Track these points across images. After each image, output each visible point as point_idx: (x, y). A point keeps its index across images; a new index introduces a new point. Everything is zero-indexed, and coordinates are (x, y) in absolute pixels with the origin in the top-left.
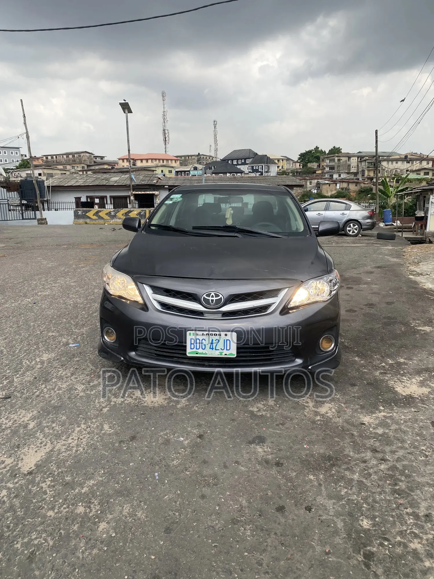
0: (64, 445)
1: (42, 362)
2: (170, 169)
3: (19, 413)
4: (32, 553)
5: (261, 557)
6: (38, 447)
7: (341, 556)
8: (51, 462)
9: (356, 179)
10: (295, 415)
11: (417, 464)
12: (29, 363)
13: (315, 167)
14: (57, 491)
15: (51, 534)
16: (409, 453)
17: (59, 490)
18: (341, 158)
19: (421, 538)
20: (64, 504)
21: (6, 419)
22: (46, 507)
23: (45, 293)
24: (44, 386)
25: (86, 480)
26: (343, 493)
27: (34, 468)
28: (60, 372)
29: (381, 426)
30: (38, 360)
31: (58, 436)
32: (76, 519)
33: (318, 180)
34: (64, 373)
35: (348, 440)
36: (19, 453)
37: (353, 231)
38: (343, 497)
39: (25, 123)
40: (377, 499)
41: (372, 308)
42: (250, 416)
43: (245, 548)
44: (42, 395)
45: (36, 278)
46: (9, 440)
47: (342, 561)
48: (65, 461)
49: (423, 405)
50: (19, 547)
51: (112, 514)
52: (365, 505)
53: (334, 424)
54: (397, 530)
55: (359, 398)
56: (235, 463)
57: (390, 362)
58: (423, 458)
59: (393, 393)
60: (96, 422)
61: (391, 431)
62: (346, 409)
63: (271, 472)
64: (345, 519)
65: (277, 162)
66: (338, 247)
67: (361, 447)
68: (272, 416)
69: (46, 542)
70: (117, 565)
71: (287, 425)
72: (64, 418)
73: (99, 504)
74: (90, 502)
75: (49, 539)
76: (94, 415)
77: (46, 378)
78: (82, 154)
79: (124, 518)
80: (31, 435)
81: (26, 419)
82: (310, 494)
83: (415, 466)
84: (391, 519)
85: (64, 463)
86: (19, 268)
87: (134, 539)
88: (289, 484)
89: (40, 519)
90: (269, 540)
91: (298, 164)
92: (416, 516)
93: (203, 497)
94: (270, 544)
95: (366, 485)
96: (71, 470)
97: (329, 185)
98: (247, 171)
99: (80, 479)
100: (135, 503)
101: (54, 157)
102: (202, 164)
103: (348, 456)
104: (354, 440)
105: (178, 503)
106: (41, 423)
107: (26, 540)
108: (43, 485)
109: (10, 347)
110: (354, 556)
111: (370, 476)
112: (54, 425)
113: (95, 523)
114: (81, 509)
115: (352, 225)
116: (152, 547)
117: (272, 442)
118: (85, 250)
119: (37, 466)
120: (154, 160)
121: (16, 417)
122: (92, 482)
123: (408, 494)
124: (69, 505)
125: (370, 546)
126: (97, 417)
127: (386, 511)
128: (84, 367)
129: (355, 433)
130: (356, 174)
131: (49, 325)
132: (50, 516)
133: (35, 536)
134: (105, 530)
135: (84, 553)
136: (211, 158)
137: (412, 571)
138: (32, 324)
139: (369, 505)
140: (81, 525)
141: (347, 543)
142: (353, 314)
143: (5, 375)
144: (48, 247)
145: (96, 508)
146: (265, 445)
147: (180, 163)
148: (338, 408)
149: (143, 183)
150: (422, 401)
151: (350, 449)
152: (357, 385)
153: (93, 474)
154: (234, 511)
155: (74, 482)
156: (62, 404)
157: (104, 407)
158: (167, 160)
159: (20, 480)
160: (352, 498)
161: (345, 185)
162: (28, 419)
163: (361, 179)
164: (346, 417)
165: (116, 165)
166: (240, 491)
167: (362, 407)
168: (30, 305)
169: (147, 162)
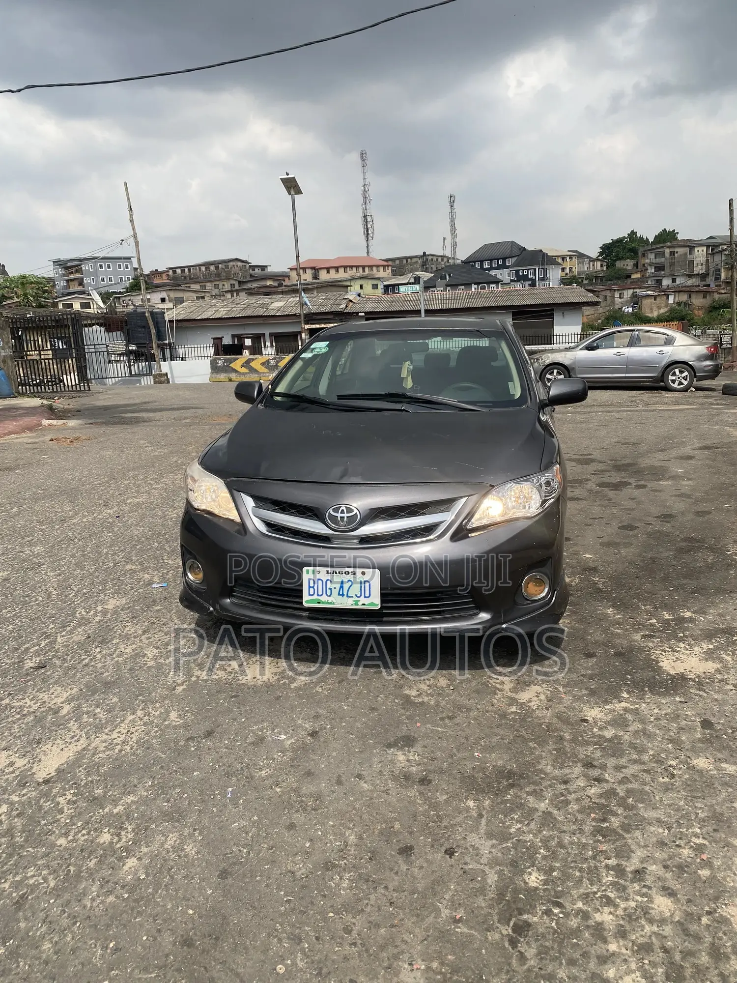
0: (105, 741)
1: (104, 613)
2: (375, 282)
3: (52, 691)
4: (22, 897)
5: (353, 920)
6: (66, 743)
7: (477, 927)
8: (79, 767)
9: (705, 286)
10: (477, 704)
11: (651, 789)
12: (84, 614)
13: (629, 268)
14: (78, 810)
15: (54, 872)
16: (644, 771)
17: (81, 808)
18: (676, 250)
19: (616, 906)
20: (83, 829)
21: (31, 700)
22: (57, 832)
23: (138, 500)
24: (98, 650)
25: (124, 794)
26: (512, 830)
27: (54, 774)
28: (127, 629)
29: (613, 726)
30: (99, 608)
31: (99, 728)
32: (96, 850)
33: (635, 291)
34: (132, 630)
35: (551, 746)
36: (38, 750)
37: (680, 382)
38: (512, 836)
39: (132, 221)
40: (566, 841)
41: (666, 522)
42: (402, 704)
43: (332, 906)
44: (93, 663)
45: (131, 474)
46: (28, 731)
47: (476, 934)
48: (99, 765)
49: (698, 692)
50: (7, 887)
51: (149, 846)
52: (542, 851)
53: (536, 720)
54: (582, 891)
55: (591, 677)
56: (355, 777)
57: (667, 617)
58: (666, 779)
59: (654, 670)
60: (160, 707)
61: (628, 733)
62: (563, 696)
63: (409, 793)
64: (503, 870)
65: (560, 260)
66: (647, 411)
67: (569, 758)
68: (437, 705)
69: (45, 882)
70: (137, 920)
71: (457, 721)
72: (115, 700)
73: (133, 831)
74: (121, 828)
75: (51, 878)
76: (161, 696)
77: (105, 637)
78: (231, 264)
79: (164, 853)
80: (61, 724)
81: (60, 700)
82: (460, 830)
83: (646, 792)
84: (578, 874)
85: (98, 767)
86: (108, 459)
87: (171, 884)
88: (432, 813)
89: (44, 849)
90: (372, 897)
91: (599, 263)
92: (620, 871)
93: (291, 827)
94: (372, 902)
95: (555, 818)
96: (106, 780)
97: (655, 298)
98: (507, 279)
99: (115, 793)
100: (186, 832)
101: (186, 270)
102: (430, 270)
103: (542, 771)
104: (561, 746)
105: (250, 834)
106: (80, 706)
107: (18, 878)
108: (61, 800)
109: (63, 588)
110: (498, 928)
111: (567, 806)
112: (98, 710)
113: (120, 859)
114: (106, 837)
115: (677, 371)
116: (194, 897)
117: (425, 746)
118: (217, 427)
119: (59, 771)
120: (348, 269)
121: (47, 696)
122: (132, 798)
123: (620, 835)
124: (90, 831)
125: (529, 913)
126: (164, 698)
127: (572, 862)
128: (165, 620)
129: (567, 736)
130: (703, 277)
131: (129, 553)
132: (61, 846)
133: (32, 873)
134: (133, 869)
135: (94, 900)
136: (445, 260)
137: (584, 957)
138: (105, 550)
139: (549, 851)
140: (100, 861)
141: (494, 906)
142: (630, 533)
143: (45, 633)
144: (159, 423)
145: (127, 836)
146: (412, 750)
147: (393, 271)
148: (551, 692)
149: (324, 309)
150: (700, 685)
151: (549, 760)
152: (595, 655)
153: (135, 786)
154: (333, 851)
155: (105, 796)
156: (118, 678)
157: (178, 685)
158: (371, 267)
159: (30, 791)
160: (525, 838)
161: (684, 298)
162: (62, 700)
163: (713, 285)
164: (560, 708)
165: (287, 279)
166: (351, 821)
167: (592, 693)
168: (110, 520)
169: (337, 271)
